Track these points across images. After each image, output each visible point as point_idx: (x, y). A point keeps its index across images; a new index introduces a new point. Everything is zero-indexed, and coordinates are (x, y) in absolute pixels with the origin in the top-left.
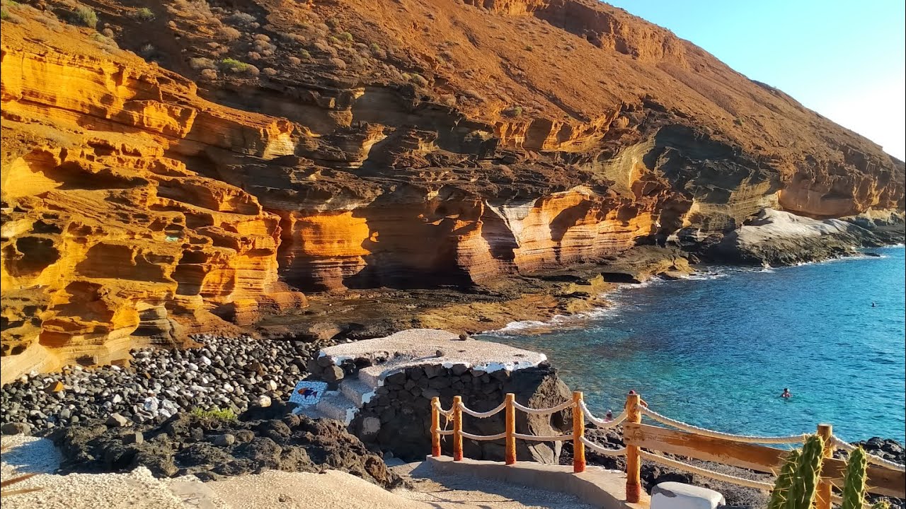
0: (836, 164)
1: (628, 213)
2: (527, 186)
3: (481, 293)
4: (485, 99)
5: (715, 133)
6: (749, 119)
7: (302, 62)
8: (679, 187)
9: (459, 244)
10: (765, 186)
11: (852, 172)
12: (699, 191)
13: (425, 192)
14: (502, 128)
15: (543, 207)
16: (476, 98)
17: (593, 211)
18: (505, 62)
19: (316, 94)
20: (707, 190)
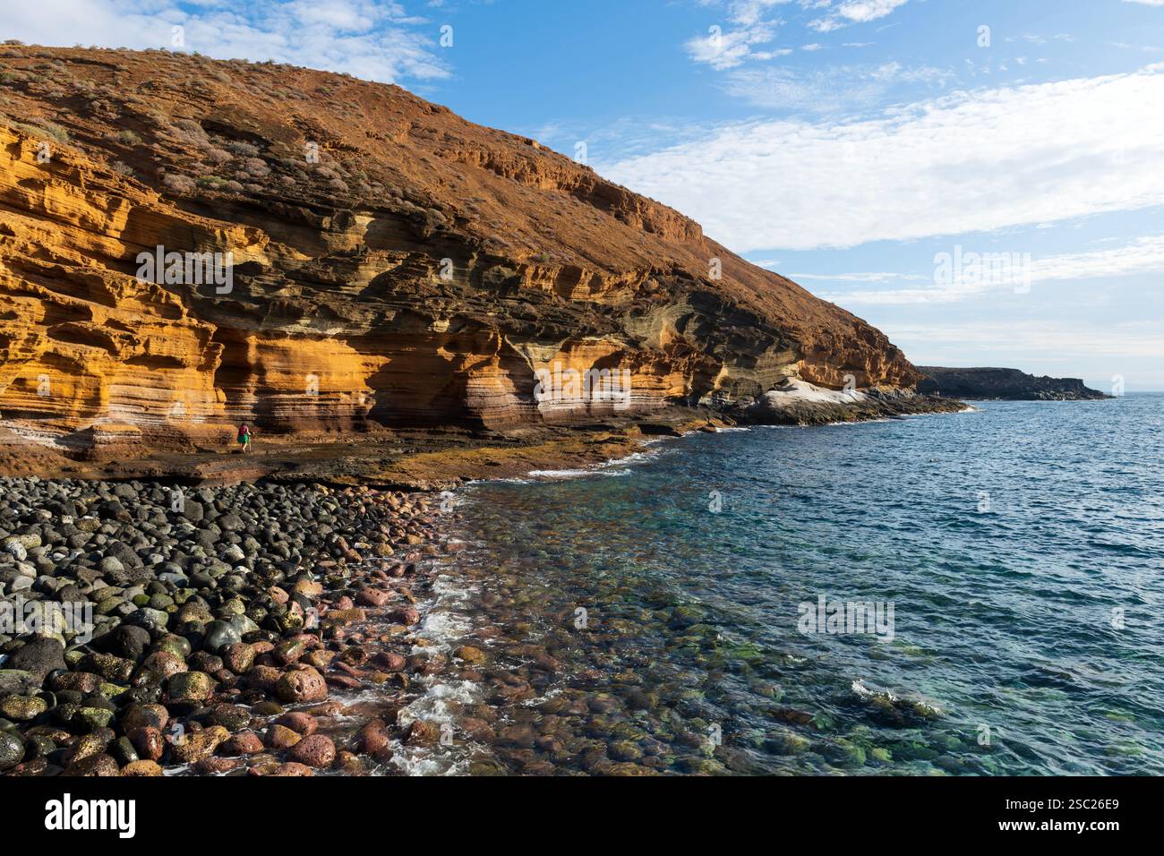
0: (850, 338)
1: (663, 369)
2: (554, 325)
3: (494, 438)
4: (510, 244)
5: (740, 302)
6: (769, 295)
7: (297, 183)
8: (709, 351)
9: (470, 382)
10: (790, 355)
11: (864, 346)
12: (729, 356)
13: (430, 321)
14: (527, 271)
15: (572, 353)
16: (500, 243)
17: (627, 361)
18: (534, 221)
19: (306, 212)
20: (737, 356)
